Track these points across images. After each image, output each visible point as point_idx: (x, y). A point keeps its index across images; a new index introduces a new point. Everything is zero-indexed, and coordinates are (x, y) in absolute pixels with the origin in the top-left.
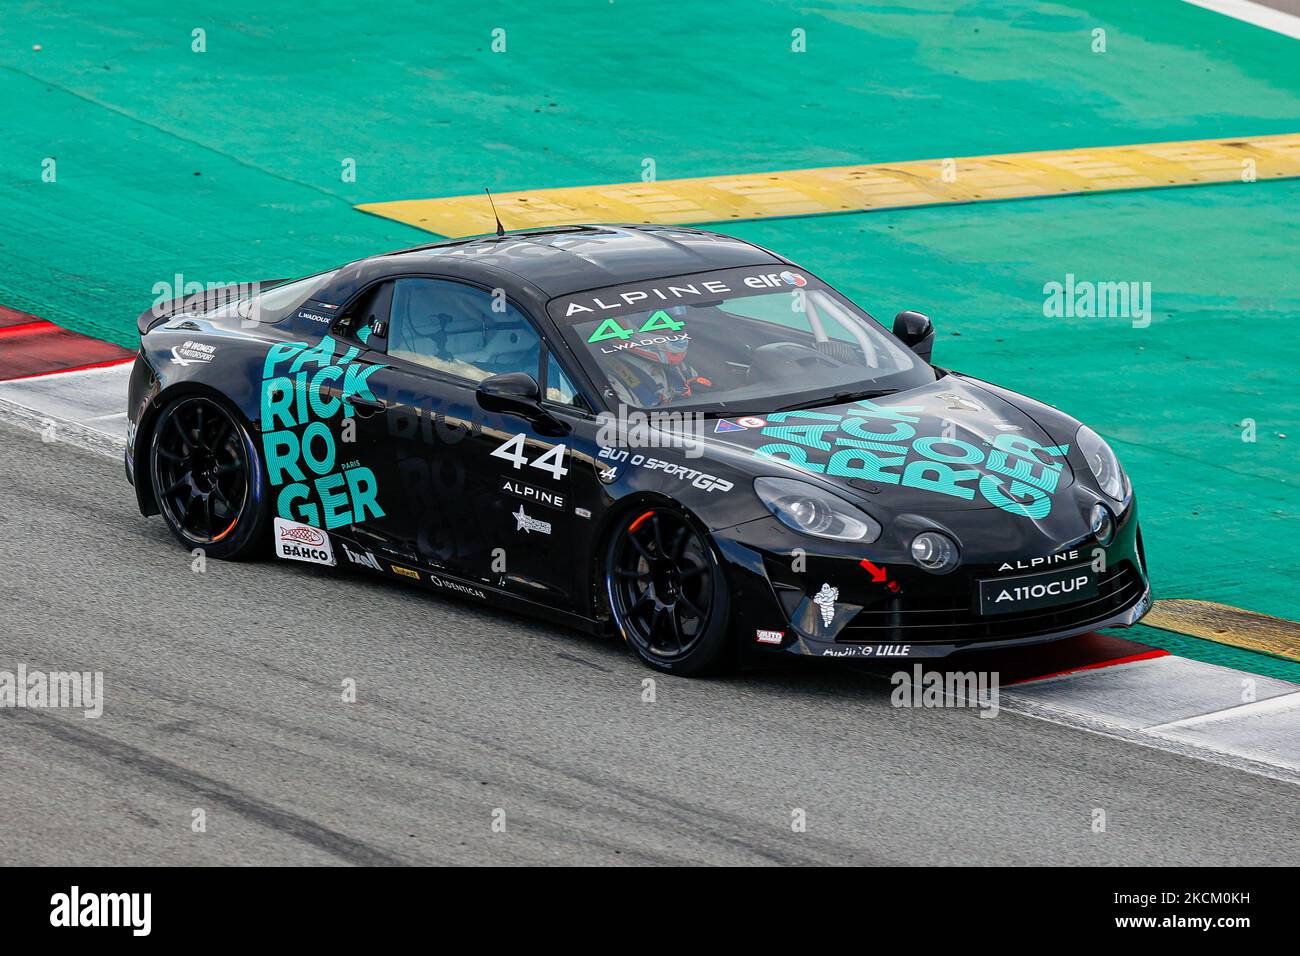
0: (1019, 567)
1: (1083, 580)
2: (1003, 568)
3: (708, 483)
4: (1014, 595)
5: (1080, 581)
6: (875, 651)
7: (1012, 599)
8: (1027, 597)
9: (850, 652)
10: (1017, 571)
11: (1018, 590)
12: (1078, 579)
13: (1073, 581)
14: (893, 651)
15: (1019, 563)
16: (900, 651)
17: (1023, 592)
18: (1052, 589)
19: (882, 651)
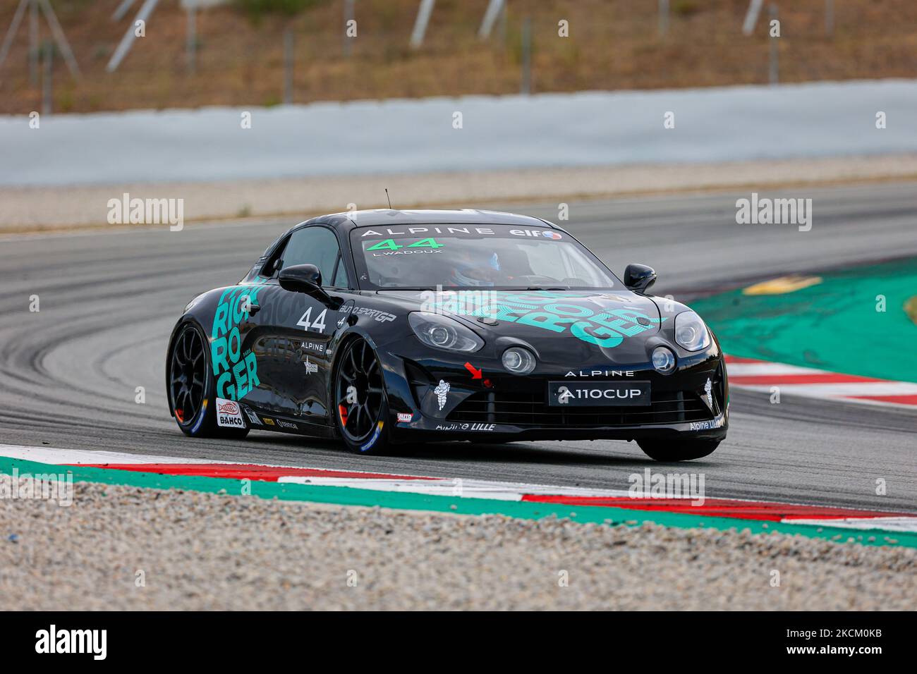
0: (581, 375)
1: (637, 392)
2: (568, 375)
3: (383, 317)
4: (576, 394)
5: (633, 392)
6: (470, 427)
7: (573, 397)
8: (586, 397)
9: (454, 427)
10: (578, 377)
11: (579, 391)
12: (631, 391)
13: (627, 391)
14: (483, 427)
15: (581, 372)
16: (488, 428)
17: (583, 394)
18: (608, 394)
19: (475, 427)
